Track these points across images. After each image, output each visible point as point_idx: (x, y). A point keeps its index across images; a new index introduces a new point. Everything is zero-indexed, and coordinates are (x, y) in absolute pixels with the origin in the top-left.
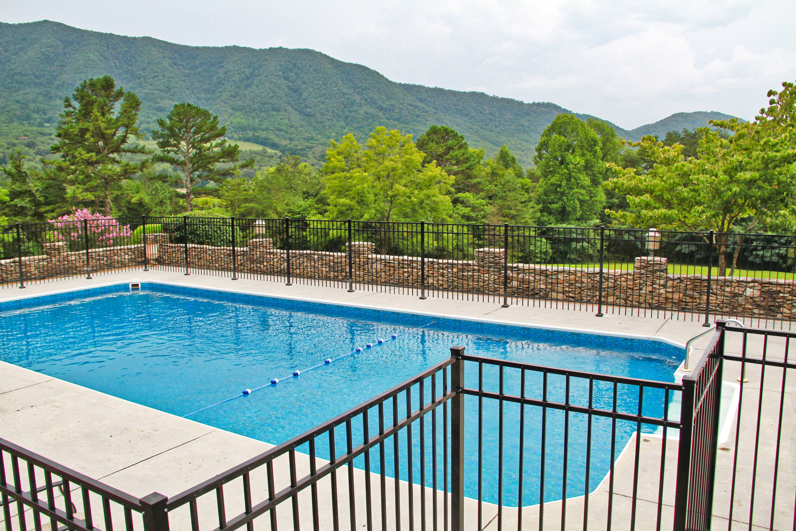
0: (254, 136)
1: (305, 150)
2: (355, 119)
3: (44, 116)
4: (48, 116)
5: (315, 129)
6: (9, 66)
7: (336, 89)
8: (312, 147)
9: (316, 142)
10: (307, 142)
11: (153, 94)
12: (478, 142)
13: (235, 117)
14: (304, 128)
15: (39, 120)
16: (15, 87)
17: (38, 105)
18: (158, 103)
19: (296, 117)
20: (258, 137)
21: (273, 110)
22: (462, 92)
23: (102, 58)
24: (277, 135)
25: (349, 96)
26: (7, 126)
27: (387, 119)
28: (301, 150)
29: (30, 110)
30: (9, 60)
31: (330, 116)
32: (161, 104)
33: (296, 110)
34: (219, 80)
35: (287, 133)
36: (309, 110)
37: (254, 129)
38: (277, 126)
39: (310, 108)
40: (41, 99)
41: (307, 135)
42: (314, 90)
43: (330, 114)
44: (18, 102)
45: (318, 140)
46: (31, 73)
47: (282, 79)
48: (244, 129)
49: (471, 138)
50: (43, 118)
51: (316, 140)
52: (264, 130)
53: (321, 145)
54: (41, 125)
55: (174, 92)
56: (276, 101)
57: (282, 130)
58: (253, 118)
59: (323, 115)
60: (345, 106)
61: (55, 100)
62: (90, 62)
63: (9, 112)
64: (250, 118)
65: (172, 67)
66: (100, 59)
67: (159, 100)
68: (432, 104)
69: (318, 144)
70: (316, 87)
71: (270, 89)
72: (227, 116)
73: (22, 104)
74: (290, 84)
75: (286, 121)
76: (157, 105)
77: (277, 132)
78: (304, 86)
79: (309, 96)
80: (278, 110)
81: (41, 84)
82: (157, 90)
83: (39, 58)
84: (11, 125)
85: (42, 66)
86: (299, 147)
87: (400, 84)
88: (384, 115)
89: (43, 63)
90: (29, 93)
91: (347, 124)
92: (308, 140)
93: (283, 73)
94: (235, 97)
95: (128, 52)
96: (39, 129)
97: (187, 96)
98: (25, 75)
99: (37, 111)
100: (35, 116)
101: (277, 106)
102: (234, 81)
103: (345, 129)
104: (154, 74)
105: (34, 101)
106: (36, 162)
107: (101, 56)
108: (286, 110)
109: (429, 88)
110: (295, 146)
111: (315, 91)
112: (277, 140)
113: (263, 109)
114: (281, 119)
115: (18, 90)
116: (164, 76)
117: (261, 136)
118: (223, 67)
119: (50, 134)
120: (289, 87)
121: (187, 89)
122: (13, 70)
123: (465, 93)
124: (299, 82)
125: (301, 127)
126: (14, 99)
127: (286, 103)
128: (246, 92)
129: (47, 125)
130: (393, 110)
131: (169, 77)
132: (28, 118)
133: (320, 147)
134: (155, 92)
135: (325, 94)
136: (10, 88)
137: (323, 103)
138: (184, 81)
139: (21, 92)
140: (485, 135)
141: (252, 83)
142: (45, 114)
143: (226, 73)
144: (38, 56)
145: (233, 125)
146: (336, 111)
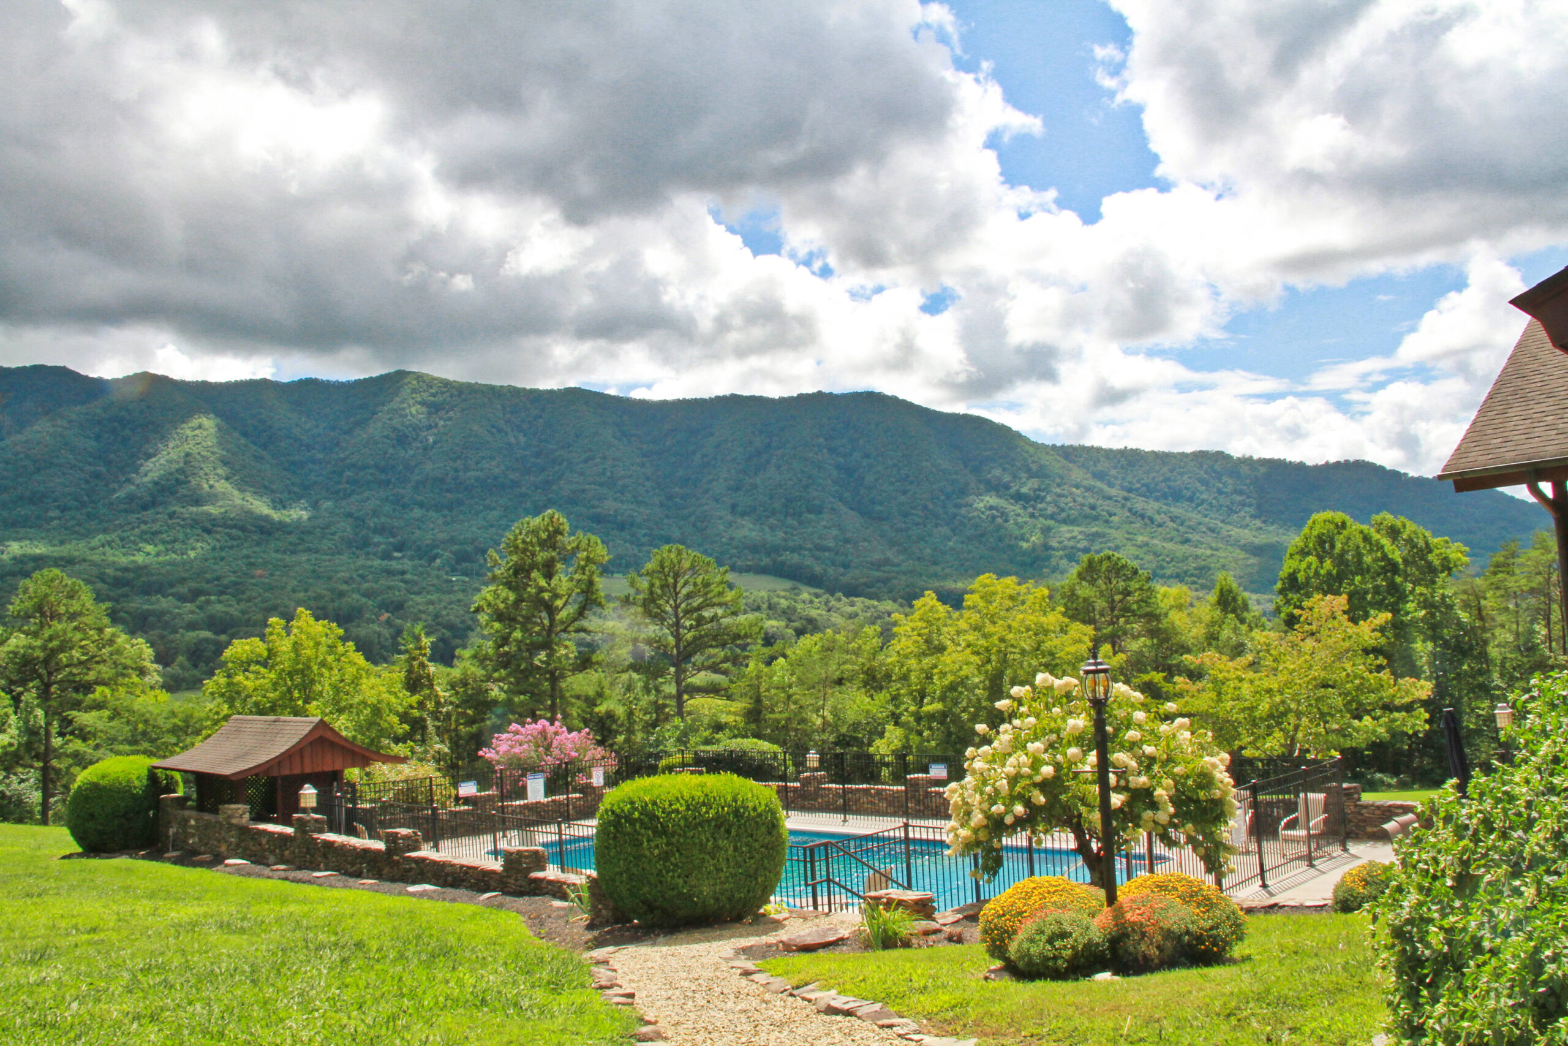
0: (775, 562)
1: (873, 586)
2: (970, 520)
3: (391, 540)
4: (399, 537)
5: (892, 543)
6: (337, 453)
7: (928, 464)
8: (888, 580)
9: (896, 569)
10: (877, 570)
11: (584, 491)
12: (1217, 550)
13: (737, 528)
14: (870, 542)
15: (383, 546)
16: (345, 489)
17: (383, 519)
18: (593, 507)
19: (852, 521)
20: (783, 563)
21: (809, 511)
22: (1179, 454)
23: (494, 430)
24: (817, 559)
25: (954, 476)
26: (329, 561)
27: (1032, 516)
28: (865, 584)
29: (369, 528)
30: (338, 444)
31: (920, 517)
32: (599, 510)
33: (852, 509)
34: (705, 460)
35: (837, 553)
36: (878, 508)
37: (776, 549)
38: (818, 541)
39: (881, 504)
40: (387, 508)
41: (876, 556)
42: (886, 468)
43: (920, 513)
44: (350, 515)
45: (898, 565)
46: (372, 463)
47: (825, 451)
48: (755, 549)
49: (1202, 543)
50: (390, 543)
51: (894, 565)
52: (793, 550)
53: (904, 573)
54: (387, 556)
55: (625, 486)
56: (815, 494)
57: (828, 549)
58: (772, 528)
59: (906, 515)
60: (948, 497)
61: (412, 510)
62: (472, 439)
63: (334, 534)
64: (767, 529)
65: (620, 440)
66: (489, 432)
67: (596, 503)
68: (1119, 482)
69: (898, 573)
70: (890, 463)
71: (803, 472)
72: (722, 527)
73: (357, 518)
74: (841, 460)
75: (835, 532)
76: (592, 511)
77: (817, 553)
78: (865, 462)
79: (877, 480)
80: (819, 511)
81: (388, 482)
82: (594, 484)
83: (387, 437)
84: (337, 559)
85: (391, 451)
86: (862, 580)
87: (1054, 446)
88: (1025, 508)
89: (394, 446)
90: (368, 499)
91: (953, 530)
92: (878, 565)
93: (826, 439)
94: (738, 489)
95: (540, 417)
96: (385, 563)
97: (647, 491)
98: (364, 467)
99: (381, 530)
100: (377, 539)
101: (817, 502)
102: (735, 459)
103: (949, 540)
104: (586, 455)
105: (376, 513)
106: (380, 625)
107: (493, 427)
108: (833, 509)
109: (1111, 450)
110: (853, 578)
111: (889, 471)
112: (818, 569)
113: (791, 511)
114: (826, 527)
115: (349, 495)
116: (605, 458)
117: (788, 563)
118: (712, 435)
119: (403, 573)
120: (838, 467)
121: (648, 479)
122: (343, 460)
123: (1183, 455)
124: (856, 455)
125: (865, 540)
126: (342, 510)
127: (834, 497)
128: (758, 481)
129: (396, 554)
130: (1043, 499)
131: (614, 459)
132: (365, 543)
133: (904, 578)
134: (587, 487)
135: (908, 476)
136: (337, 493)
137: (905, 492)
138: (643, 465)
139: (354, 498)
140: (1230, 536)
141: (768, 462)
142: (393, 535)
143: (718, 446)
144: (385, 433)
145: (735, 543)
146: (931, 506)
